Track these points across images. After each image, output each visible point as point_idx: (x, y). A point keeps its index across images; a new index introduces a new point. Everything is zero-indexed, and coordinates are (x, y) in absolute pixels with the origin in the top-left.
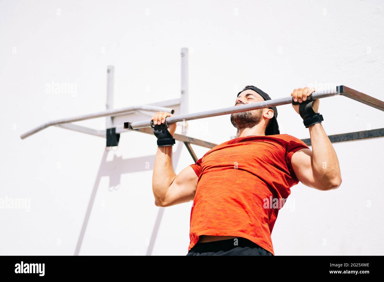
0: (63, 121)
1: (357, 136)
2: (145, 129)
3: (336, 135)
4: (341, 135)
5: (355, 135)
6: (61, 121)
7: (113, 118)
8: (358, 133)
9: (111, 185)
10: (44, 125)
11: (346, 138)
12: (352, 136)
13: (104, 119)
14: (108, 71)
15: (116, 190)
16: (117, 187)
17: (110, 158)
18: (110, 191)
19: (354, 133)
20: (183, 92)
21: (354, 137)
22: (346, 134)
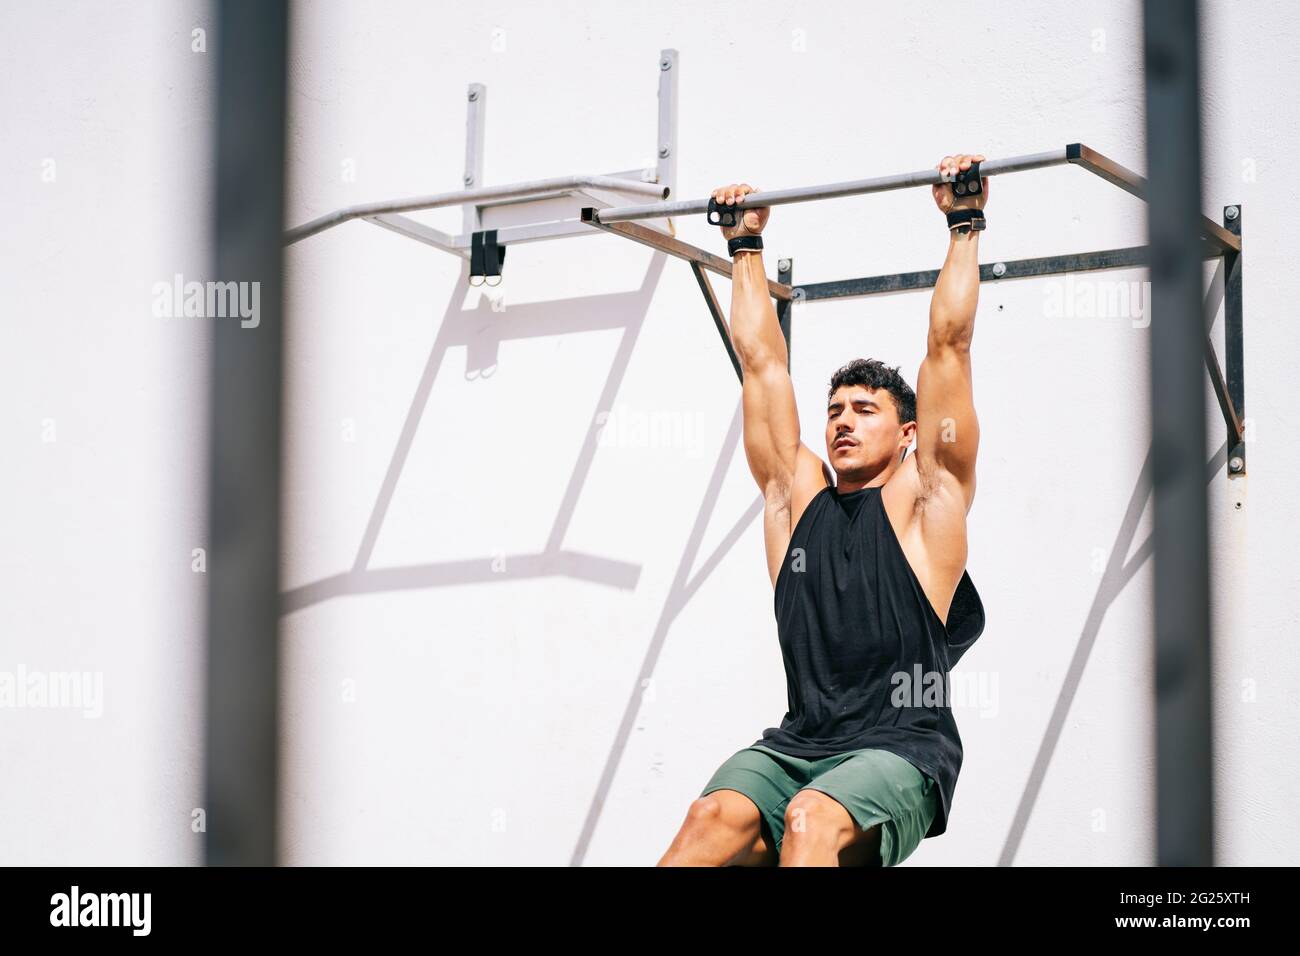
0: (388, 206)
1: (1074, 264)
2: (621, 225)
3: (1028, 261)
4: (1039, 260)
5: (1071, 262)
6: (382, 206)
7: (480, 210)
8: (1077, 257)
9: (470, 367)
10: (337, 215)
11: (1048, 267)
12: (1064, 263)
13: (457, 209)
14: (472, 97)
15: (483, 377)
16: (487, 372)
17: (471, 302)
18: (468, 380)
19: (1067, 257)
20: (663, 154)
21: (1067, 265)
22: (1049, 258)
